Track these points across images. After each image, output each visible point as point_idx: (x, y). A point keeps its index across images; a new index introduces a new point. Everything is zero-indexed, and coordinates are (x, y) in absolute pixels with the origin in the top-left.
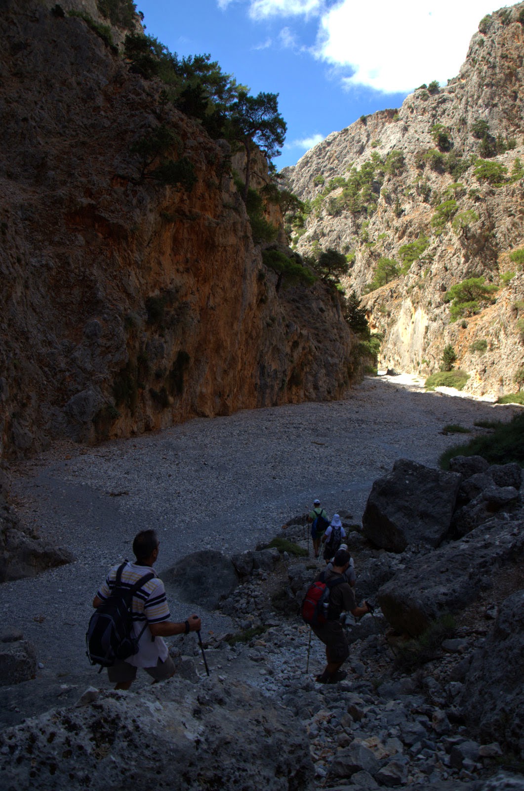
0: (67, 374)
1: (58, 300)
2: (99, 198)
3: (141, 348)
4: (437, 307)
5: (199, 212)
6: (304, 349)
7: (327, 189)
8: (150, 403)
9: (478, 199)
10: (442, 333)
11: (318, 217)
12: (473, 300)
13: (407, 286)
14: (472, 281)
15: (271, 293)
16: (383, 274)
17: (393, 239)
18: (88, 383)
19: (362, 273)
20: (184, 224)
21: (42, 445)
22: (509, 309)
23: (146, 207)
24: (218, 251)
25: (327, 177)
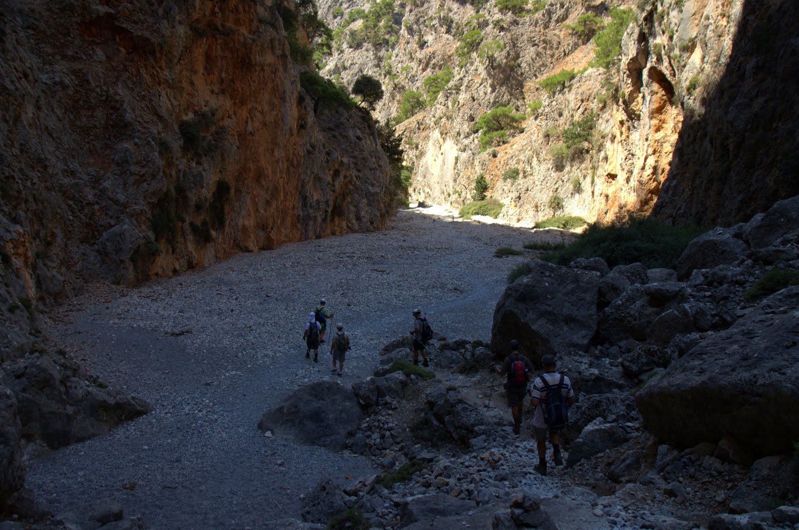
0: (97, 207)
1: (78, 123)
2: (119, 6)
3: (178, 177)
4: (466, 137)
5: (233, 26)
6: (345, 177)
7: (347, 21)
8: (191, 237)
9: (502, 29)
10: (473, 163)
11: (338, 49)
12: (502, 129)
13: (434, 117)
14: (500, 110)
15: (311, 118)
16: (408, 106)
17: (417, 71)
18: (122, 217)
19: (386, 106)
20: (216, 40)
21: (74, 289)
22: (541, 136)
23: (175, 18)
24: (256, 71)
25: (346, 9)
